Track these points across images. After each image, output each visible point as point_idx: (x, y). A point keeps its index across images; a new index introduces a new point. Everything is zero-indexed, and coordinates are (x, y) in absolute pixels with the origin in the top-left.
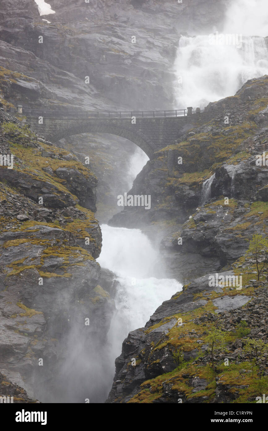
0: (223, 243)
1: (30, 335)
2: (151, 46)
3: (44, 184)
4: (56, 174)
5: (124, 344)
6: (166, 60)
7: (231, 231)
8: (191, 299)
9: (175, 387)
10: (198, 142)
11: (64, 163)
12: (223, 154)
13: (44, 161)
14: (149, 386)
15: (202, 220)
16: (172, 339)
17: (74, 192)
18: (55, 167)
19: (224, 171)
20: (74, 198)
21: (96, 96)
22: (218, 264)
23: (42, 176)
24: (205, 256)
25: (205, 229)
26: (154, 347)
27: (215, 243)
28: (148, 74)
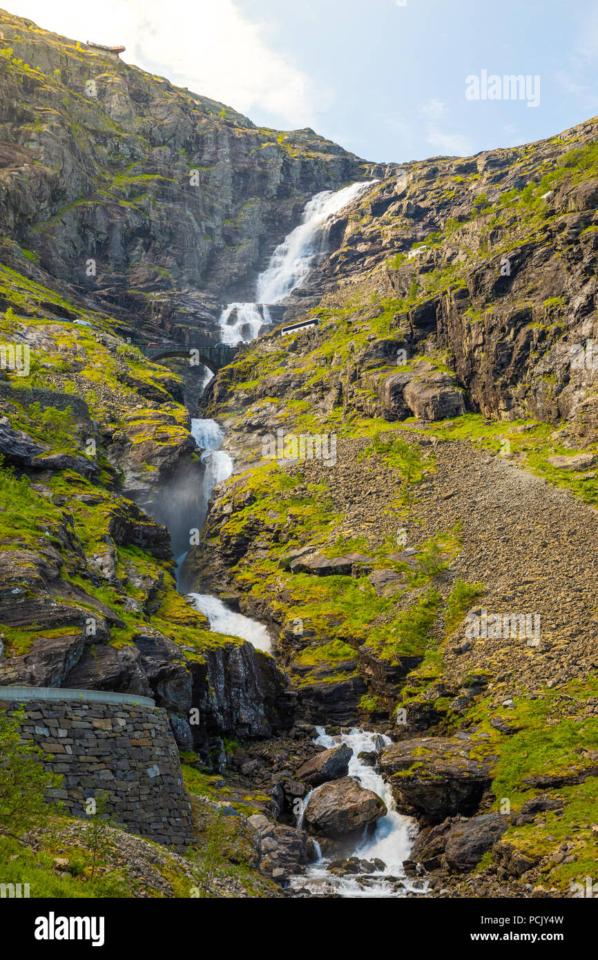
3: (151, 387)
4: (158, 381)
6: (214, 318)
9: (256, 517)
10: (249, 363)
12: (265, 371)
13: (151, 373)
14: (237, 516)
15: (257, 411)
16: (252, 486)
17: (171, 393)
18: (158, 377)
19: (269, 381)
20: (171, 396)
23: (151, 383)
25: (260, 417)
26: (239, 490)
27: (268, 427)
28: (203, 326)
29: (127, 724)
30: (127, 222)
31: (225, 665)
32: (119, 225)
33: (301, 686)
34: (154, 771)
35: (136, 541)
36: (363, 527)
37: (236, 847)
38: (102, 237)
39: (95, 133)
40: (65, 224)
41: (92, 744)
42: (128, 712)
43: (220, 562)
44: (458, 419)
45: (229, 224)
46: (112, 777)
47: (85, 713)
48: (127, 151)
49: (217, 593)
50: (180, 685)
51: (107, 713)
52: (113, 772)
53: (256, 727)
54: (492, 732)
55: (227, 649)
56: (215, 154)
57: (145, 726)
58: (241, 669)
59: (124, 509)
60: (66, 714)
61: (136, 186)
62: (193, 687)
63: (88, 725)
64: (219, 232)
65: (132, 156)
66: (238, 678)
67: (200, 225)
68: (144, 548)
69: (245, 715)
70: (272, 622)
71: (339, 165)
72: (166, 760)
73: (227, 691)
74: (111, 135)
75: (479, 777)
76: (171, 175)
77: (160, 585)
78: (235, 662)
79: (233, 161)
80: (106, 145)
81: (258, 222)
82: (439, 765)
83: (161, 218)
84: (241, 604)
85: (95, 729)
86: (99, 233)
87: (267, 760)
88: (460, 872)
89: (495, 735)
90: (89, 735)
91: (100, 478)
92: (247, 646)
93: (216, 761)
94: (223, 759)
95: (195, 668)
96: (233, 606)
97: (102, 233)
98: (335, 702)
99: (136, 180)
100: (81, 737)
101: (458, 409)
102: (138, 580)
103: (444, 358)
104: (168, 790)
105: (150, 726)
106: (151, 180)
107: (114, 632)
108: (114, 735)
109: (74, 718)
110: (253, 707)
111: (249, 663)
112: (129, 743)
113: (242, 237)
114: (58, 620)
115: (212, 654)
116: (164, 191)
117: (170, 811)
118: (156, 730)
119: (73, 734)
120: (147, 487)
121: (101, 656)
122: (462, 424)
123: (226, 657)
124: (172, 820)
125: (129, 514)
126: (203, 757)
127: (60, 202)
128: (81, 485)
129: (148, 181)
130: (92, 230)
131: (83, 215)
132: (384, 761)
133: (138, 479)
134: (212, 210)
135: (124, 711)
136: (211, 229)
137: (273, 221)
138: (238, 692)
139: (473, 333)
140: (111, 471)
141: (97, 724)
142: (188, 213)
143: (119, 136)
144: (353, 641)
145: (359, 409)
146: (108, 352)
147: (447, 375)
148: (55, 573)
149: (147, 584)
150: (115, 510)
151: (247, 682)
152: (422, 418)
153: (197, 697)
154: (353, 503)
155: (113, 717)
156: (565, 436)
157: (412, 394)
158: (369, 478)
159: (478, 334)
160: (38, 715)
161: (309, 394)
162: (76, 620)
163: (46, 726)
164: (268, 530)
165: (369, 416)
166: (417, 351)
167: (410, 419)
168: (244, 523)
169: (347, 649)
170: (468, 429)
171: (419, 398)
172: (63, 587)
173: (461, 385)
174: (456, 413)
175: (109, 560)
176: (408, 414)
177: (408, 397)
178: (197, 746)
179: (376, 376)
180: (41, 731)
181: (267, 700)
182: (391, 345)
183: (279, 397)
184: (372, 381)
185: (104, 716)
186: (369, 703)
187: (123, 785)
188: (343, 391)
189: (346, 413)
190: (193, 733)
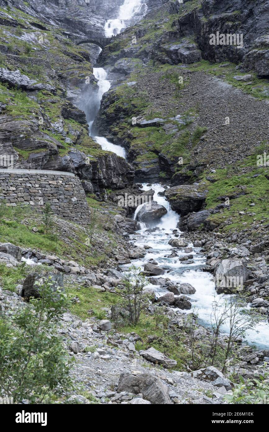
0: (126, 69)
1: (78, 94)
2: (98, 22)
3: (76, 55)
4: (79, 53)
5: (103, 96)
6: (102, 26)
7: (128, 66)
8: (120, 83)
9: (119, 106)
10: (116, 44)
11: (81, 50)
12: (122, 47)
13: (76, 49)
14: (112, 106)
15: (119, 63)
16: (117, 93)
17: (85, 58)
18: (79, 51)
19: (124, 51)
20: (84, 59)
22: (124, 75)
24: (121, 73)
25: (120, 66)
26: (112, 95)
27: (124, 70)
28: (98, 30)
29: (63, 182)
31: (105, 162)
33: (137, 169)
34: (74, 199)
35: (72, 117)
36: (161, 108)
37: (107, 225)
41: (49, 189)
42: (63, 178)
43: (106, 124)
44: (199, 63)
46: (58, 201)
47: (45, 178)
49: (105, 136)
50: (87, 170)
51: (54, 178)
52: (58, 199)
53: (118, 184)
54: (207, 182)
55: (106, 156)
57: (70, 183)
58: (112, 163)
59: (66, 104)
60: (38, 179)
62: (92, 170)
63: (47, 183)
66: (110, 166)
68: (76, 120)
69: (114, 180)
70: (126, 146)
72: (79, 195)
73: (107, 172)
75: (201, 198)
77: (81, 134)
78: (109, 161)
82: (187, 194)
84: (114, 140)
85: (50, 184)
88: (192, 231)
89: (208, 183)
90: (47, 186)
91: (57, 93)
92: (114, 155)
93: (103, 197)
94: (106, 196)
95: (93, 163)
96: (111, 141)
98: (150, 175)
100: (45, 187)
101: (199, 59)
102: (73, 132)
103: (194, 37)
104: (81, 206)
105: (72, 183)
107: (60, 150)
108: (58, 186)
109: (41, 180)
110: (117, 177)
111: (115, 161)
112: (63, 189)
114: (39, 146)
115: (100, 158)
117: (81, 213)
118: (74, 184)
119: (41, 186)
120: (76, 96)
121: (56, 159)
122: (200, 65)
123: (106, 160)
124: (83, 216)
125: (69, 106)
126: (98, 195)
128: (49, 96)
132: (166, 194)
133: (72, 93)
135: (61, 178)
138: (111, 172)
139: (205, 27)
140: (61, 90)
141: (50, 182)
144: (156, 152)
145: (160, 61)
146: (59, 42)
147: (195, 45)
148: (37, 129)
149: (77, 133)
150: (63, 105)
151: (114, 168)
152: (185, 63)
153: (94, 174)
154: (157, 98)
155: (57, 180)
156: (240, 68)
157: (180, 53)
158: (163, 88)
159: (207, 27)
160: (27, 179)
161: (140, 55)
162: (45, 146)
163: (30, 183)
164: (124, 111)
165: (164, 63)
166: (183, 35)
167: (180, 64)
168: (114, 108)
169: (154, 155)
170: (202, 67)
171: (183, 55)
172: (40, 134)
173: (200, 49)
174: (199, 60)
175: (61, 124)
176: (180, 61)
177: (179, 55)
178: (95, 192)
179: (166, 46)
180: (29, 185)
181: (122, 175)
182: (172, 33)
183: (128, 57)
184: (165, 49)
185: (53, 180)
186: (163, 175)
187: (62, 204)
188: (153, 54)
189: (154, 62)
190: (94, 187)
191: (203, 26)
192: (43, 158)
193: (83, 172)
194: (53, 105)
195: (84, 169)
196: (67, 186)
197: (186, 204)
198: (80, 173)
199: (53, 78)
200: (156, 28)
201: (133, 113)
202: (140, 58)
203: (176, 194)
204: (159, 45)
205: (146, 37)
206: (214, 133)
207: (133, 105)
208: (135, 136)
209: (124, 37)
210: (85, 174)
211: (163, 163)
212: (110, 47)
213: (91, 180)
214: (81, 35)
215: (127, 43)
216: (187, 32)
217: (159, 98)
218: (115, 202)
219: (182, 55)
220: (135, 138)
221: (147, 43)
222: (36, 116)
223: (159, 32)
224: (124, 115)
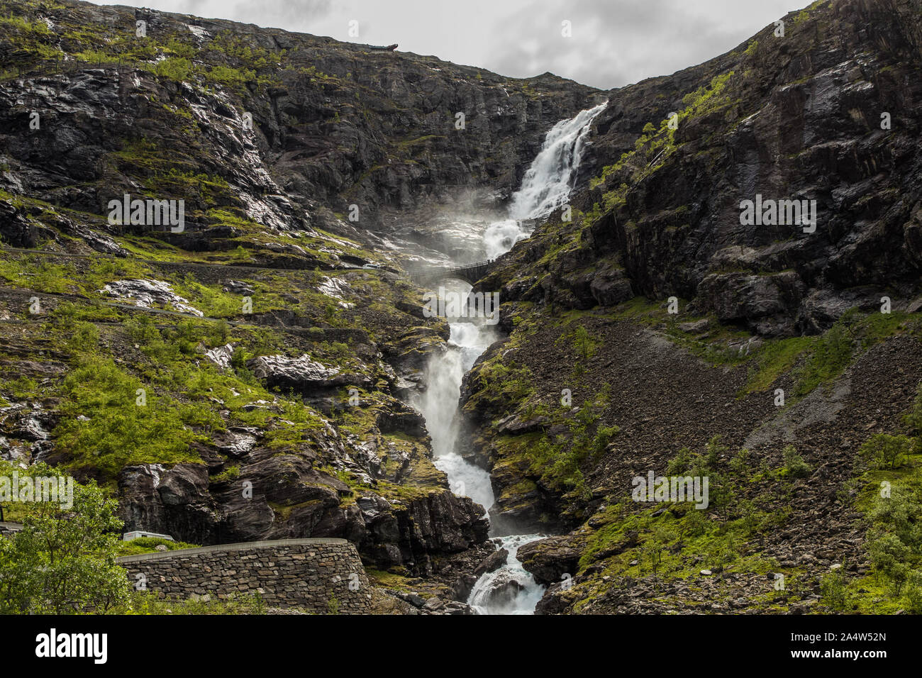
1: (416, 381)
2: (473, 232)
5: (463, 379)
6: (481, 237)
9: (484, 397)
10: (493, 276)
12: (505, 281)
14: (473, 398)
16: (482, 374)
19: (506, 289)
21: (449, 260)
26: (475, 378)
28: (473, 245)
29: (316, 555)
30: (411, 176)
31: (429, 508)
32: (406, 179)
34: (338, 579)
35: (401, 426)
38: (394, 190)
39: (381, 113)
40: (364, 187)
41: (292, 568)
42: (317, 548)
44: (629, 302)
45: (490, 160)
46: (306, 585)
47: (287, 552)
48: (407, 121)
50: (390, 525)
51: (302, 550)
52: (307, 582)
53: (455, 544)
54: (587, 527)
55: (430, 497)
56: (474, 109)
57: (331, 554)
58: (441, 509)
59: (389, 406)
60: (273, 554)
61: (416, 146)
62: (399, 525)
63: (288, 558)
64: (483, 168)
65: (411, 124)
66: (438, 515)
67: (468, 166)
68: (408, 430)
69: (447, 537)
71: (572, 98)
72: (347, 572)
73: (432, 525)
74: (393, 112)
75: (572, 557)
76: (442, 133)
77: (413, 456)
78: (436, 505)
79: (489, 111)
80: (390, 120)
81: (513, 154)
83: (437, 167)
84: (476, 460)
85: (294, 560)
86: (391, 188)
87: (460, 564)
90: (289, 563)
94: (429, 567)
95: (399, 514)
97: (394, 187)
99: (415, 142)
100: (285, 565)
101: (628, 295)
102: (395, 455)
103: (617, 257)
105: (334, 554)
106: (427, 140)
107: (342, 498)
108: (307, 562)
109: (279, 555)
110: (452, 532)
112: (317, 565)
113: (502, 168)
114: (307, 496)
115: (418, 502)
116: (437, 145)
117: (350, 600)
118: (339, 556)
119: (278, 564)
121: (333, 515)
122: (630, 307)
123: (430, 503)
125: (392, 409)
126: (410, 567)
127: (360, 171)
128: (358, 394)
129: (424, 141)
130: (386, 187)
131: (378, 177)
133: (407, 380)
134: (475, 154)
135: (313, 548)
136: (477, 167)
137: (525, 152)
138: (440, 524)
139: (633, 237)
140: (386, 378)
141: (295, 557)
142: (457, 158)
143: (400, 111)
144: (534, 478)
145: (561, 304)
146: (389, 286)
147: (619, 270)
148: (307, 466)
149: (402, 457)
150: (381, 408)
151: (445, 516)
152: (603, 305)
153: (402, 531)
154: (545, 378)
155: (306, 552)
156: (692, 308)
157: (595, 288)
158: (560, 358)
159: (635, 238)
160: (255, 557)
161: (532, 295)
162: (318, 494)
163: (260, 562)
164: (492, 405)
165: (568, 309)
166: (600, 254)
167: (596, 308)
168: (477, 402)
169: (531, 484)
170: (633, 310)
171: (600, 291)
172: (312, 474)
173: (629, 276)
174: (626, 298)
175: (373, 445)
176: (595, 303)
177: (593, 291)
178: (405, 562)
179: (571, 278)
180: (257, 564)
181: (464, 527)
182: (580, 253)
183: (514, 300)
184: (568, 283)
185: (300, 552)
186: (544, 518)
187: (313, 588)
188: (551, 293)
189: (553, 307)
190: (402, 554)
191: (630, 237)
192: (312, 515)
193: (382, 531)
194: (365, 411)
195: (384, 525)
196: (324, 560)
197: (551, 570)
198: (377, 532)
199: (370, 359)
200: (562, 242)
201: (506, 408)
202: (533, 301)
203: (534, 553)
204: (559, 276)
205: (542, 261)
206: (628, 436)
207: (505, 394)
208: (501, 453)
209: (508, 264)
210: (385, 534)
211: (544, 497)
212: (483, 283)
213: (399, 543)
214: (443, 259)
215: (513, 273)
216: (606, 247)
217: (550, 377)
218: (445, 575)
219: (597, 291)
220: (501, 456)
221: (545, 272)
222: (312, 443)
223: (565, 249)
224: (492, 413)
